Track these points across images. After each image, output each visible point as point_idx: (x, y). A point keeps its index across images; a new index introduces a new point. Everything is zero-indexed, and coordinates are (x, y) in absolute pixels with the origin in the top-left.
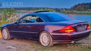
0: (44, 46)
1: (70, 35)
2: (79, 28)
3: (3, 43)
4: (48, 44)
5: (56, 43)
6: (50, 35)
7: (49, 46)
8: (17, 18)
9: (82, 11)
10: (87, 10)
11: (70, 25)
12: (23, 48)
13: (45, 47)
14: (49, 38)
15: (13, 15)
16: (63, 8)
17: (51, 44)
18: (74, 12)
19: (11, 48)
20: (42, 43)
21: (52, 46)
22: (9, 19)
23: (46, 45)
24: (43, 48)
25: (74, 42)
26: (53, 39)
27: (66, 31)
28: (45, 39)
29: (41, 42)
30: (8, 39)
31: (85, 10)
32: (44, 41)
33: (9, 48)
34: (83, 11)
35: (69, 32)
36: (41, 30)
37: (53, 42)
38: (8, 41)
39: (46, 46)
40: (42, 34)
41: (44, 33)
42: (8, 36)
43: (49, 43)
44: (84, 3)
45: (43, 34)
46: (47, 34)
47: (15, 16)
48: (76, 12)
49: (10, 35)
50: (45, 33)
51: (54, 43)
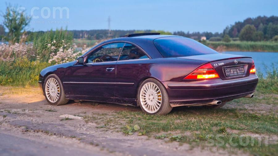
0: (148, 114)
1: (207, 85)
2: (231, 72)
3: (50, 111)
4: (158, 108)
5: (178, 105)
6: (162, 87)
7: (160, 113)
8: (75, 55)
9: (255, 40)
10: (271, 38)
11: (209, 62)
12: (101, 118)
13: (152, 116)
14: (160, 94)
15: (64, 48)
16: (201, 32)
17: (166, 109)
18: (232, 42)
19: (71, 119)
20: (144, 107)
21: (169, 114)
22: (56, 57)
23: (153, 112)
24: (147, 118)
25: (218, 103)
26: (170, 97)
27: (199, 77)
28: (151, 97)
29: (142, 104)
30: (59, 103)
31: (266, 39)
32: (149, 102)
33: (67, 119)
34: (260, 40)
35: (207, 79)
36: (142, 77)
37: (171, 103)
38: (59, 107)
39: (153, 114)
40: (144, 87)
41: (149, 83)
42: (60, 94)
43: (160, 105)
44: (262, 16)
45: (146, 84)
46: (155, 85)
47: (70, 50)
48: (238, 42)
49: (66, 93)
50: (152, 83)
51: (173, 106)
